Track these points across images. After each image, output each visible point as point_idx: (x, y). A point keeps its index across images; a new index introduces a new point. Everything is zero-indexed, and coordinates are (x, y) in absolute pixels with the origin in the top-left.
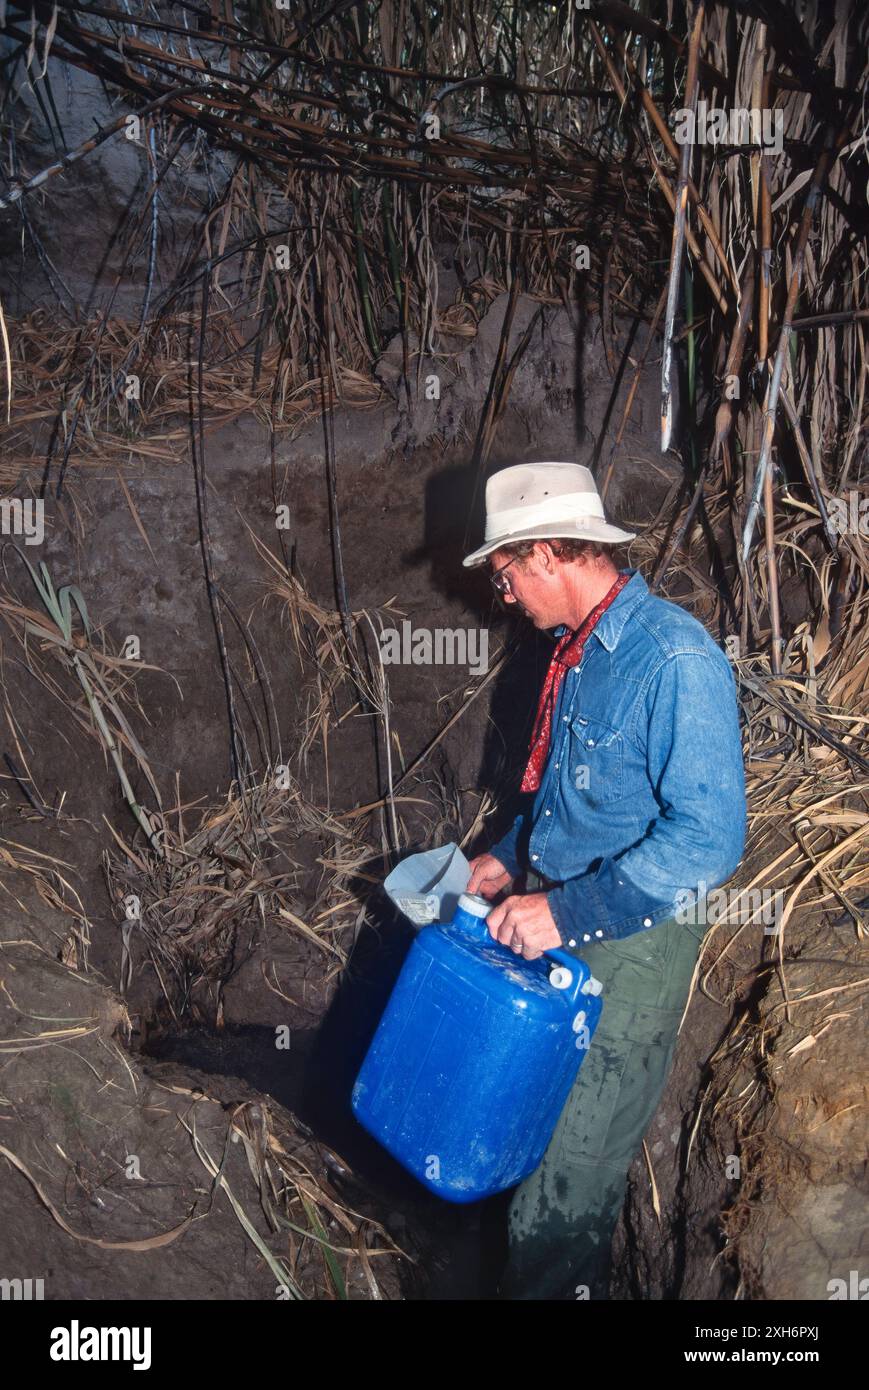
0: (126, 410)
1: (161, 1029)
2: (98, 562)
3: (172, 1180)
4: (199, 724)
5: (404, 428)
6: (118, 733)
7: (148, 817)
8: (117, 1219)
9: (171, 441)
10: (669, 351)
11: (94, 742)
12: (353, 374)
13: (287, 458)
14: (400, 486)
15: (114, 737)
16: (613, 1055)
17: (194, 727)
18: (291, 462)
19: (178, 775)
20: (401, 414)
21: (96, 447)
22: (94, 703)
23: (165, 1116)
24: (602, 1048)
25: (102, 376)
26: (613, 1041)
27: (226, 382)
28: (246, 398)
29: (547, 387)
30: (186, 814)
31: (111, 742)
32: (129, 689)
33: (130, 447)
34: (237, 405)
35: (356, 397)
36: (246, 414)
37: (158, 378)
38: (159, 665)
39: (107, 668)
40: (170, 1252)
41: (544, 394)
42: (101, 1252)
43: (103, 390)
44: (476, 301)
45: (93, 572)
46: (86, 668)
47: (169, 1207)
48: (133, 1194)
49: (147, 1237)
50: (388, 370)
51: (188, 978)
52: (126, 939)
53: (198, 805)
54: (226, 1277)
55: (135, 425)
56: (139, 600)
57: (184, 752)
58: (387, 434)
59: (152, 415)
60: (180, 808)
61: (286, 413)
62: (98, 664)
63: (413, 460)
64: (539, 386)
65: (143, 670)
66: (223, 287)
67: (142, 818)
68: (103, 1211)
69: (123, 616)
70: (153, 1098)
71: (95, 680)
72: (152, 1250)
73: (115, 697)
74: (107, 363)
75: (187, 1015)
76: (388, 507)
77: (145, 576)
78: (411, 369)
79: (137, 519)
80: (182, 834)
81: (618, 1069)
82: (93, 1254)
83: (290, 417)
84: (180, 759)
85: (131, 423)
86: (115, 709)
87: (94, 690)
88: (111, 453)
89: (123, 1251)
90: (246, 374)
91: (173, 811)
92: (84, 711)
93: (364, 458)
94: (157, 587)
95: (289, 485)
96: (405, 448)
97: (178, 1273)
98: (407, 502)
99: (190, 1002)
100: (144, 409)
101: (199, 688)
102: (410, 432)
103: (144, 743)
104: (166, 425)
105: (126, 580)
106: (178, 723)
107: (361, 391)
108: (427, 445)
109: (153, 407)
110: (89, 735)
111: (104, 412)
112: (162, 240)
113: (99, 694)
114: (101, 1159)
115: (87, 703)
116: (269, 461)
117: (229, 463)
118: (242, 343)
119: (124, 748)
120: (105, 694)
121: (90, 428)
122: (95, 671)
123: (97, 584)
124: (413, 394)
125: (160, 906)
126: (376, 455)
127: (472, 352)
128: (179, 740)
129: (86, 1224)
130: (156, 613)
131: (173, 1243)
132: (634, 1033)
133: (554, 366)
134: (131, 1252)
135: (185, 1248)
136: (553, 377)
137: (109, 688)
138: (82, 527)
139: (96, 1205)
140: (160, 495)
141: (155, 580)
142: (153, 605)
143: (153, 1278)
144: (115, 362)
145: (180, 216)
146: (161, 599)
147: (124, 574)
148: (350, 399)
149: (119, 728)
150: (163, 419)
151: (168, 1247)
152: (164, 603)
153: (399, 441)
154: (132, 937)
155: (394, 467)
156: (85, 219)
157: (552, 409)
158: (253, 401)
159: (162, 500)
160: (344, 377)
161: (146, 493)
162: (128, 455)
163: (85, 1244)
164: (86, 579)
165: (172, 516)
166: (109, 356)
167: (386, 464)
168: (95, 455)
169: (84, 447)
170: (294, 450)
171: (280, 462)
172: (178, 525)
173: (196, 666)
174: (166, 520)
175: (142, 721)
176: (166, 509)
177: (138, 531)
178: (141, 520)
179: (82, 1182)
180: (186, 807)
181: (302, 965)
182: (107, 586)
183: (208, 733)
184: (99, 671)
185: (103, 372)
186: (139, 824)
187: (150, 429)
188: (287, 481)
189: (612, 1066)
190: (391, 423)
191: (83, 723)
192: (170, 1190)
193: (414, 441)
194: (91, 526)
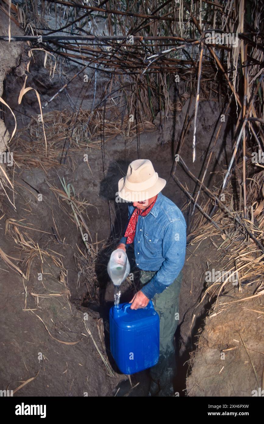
0: (87, 135)
1: (87, 300)
2: (78, 177)
3: (77, 332)
4: (103, 220)
5: (161, 138)
6: (81, 222)
7: (88, 244)
8: (63, 337)
9: (98, 143)
10: (194, 137)
11: (75, 225)
12: (148, 122)
13: (129, 147)
14: (161, 154)
15: (80, 223)
16: (162, 312)
17: (102, 221)
18: (130, 148)
19: (97, 234)
20: (160, 134)
21: (78, 146)
22: (75, 214)
23: (79, 318)
24: (159, 311)
25: (81, 126)
26: (161, 309)
27: (114, 126)
28: (118, 130)
29: (203, 125)
30: (99, 245)
31: (79, 225)
32: (85, 210)
33: (87, 145)
34: (116, 132)
35: (149, 129)
36: (119, 135)
37: (95, 126)
38: (93, 204)
39: (79, 205)
40: (74, 346)
41: (202, 127)
42: (59, 343)
43: (81, 130)
44: (183, 100)
45: (77, 180)
46: (74, 205)
47: (75, 337)
48: (67, 333)
49: (69, 342)
50: (157, 121)
51: (95, 287)
52: (79, 276)
53: (102, 242)
54: (87, 355)
55: (89, 139)
56: (88, 187)
57: (99, 227)
58: (157, 139)
59: (94, 136)
60: (97, 243)
61: (130, 134)
62: (77, 204)
63: (164, 147)
64: (200, 125)
65: (89, 206)
66: (114, 99)
67: (87, 245)
68: (60, 335)
69: (84, 191)
70: (77, 314)
71: (76, 208)
72: (70, 345)
73: (81, 213)
74: (83, 122)
75: (94, 297)
76: (157, 161)
77: (90, 180)
78: (163, 122)
79: (88, 165)
80: (97, 250)
81: (163, 316)
82: (56, 343)
83: (131, 135)
84: (98, 230)
85: (88, 138)
86: (81, 216)
87: (75, 211)
88: (82, 147)
89: (63, 343)
90: (119, 123)
91: (95, 243)
92: (73, 216)
93: (150, 147)
94: (93, 183)
95: (130, 155)
96: (161, 144)
97: (75, 351)
98: (163, 159)
99: (95, 294)
100: (92, 134)
101: (103, 211)
102: (163, 140)
103: (88, 225)
104: (97, 138)
105: (85, 182)
106: (97, 220)
107: (150, 127)
108: (168, 143)
109: (94, 133)
110: (74, 223)
111: (81, 136)
112: (97, 87)
113: (77, 212)
114: (61, 324)
115: (73, 214)
116: (124, 148)
117: (114, 148)
118: (119, 114)
119: (83, 226)
120: (78, 212)
121: (77, 141)
122: (76, 206)
123: (78, 182)
124: (163, 129)
125: (89, 268)
126: (154, 146)
127: (180, 116)
128: (97, 224)
129: (56, 336)
130: (93, 190)
131: (75, 344)
132: (166, 306)
133: (204, 119)
134: (65, 344)
135: (78, 346)
136: (204, 122)
137: (80, 211)
138: (74, 167)
139: (59, 333)
140: (95, 158)
141: (93, 181)
142: (92, 188)
143: (69, 350)
144: (85, 121)
145: (103, 80)
146: (94, 186)
147: (84, 180)
148: (147, 129)
149: (82, 221)
150: (97, 137)
151: (74, 345)
152: (95, 188)
153: (160, 142)
154: (81, 275)
155: (159, 149)
156: (78, 83)
157: (204, 131)
158: (121, 131)
159: (95, 160)
160: (146, 123)
161: (91, 158)
162: (87, 148)
163: (55, 340)
164: (75, 181)
165: (98, 164)
166: (83, 120)
167: (156, 149)
168: (78, 148)
169: (75, 146)
170: (131, 145)
171: (127, 148)
172: (99, 166)
173: (103, 205)
174: (96, 165)
175: (88, 219)
176: (96, 162)
177: (89, 168)
178: (90, 165)
179: (56, 328)
180: (99, 242)
181: (124, 287)
182: (80, 183)
183: (106, 223)
184: (77, 206)
185: (82, 124)
186: (86, 246)
187: (93, 140)
188: (129, 153)
189: (162, 315)
190: (158, 136)
191: (72, 220)
192: (76, 334)
193: (164, 142)
194: (77, 167)
